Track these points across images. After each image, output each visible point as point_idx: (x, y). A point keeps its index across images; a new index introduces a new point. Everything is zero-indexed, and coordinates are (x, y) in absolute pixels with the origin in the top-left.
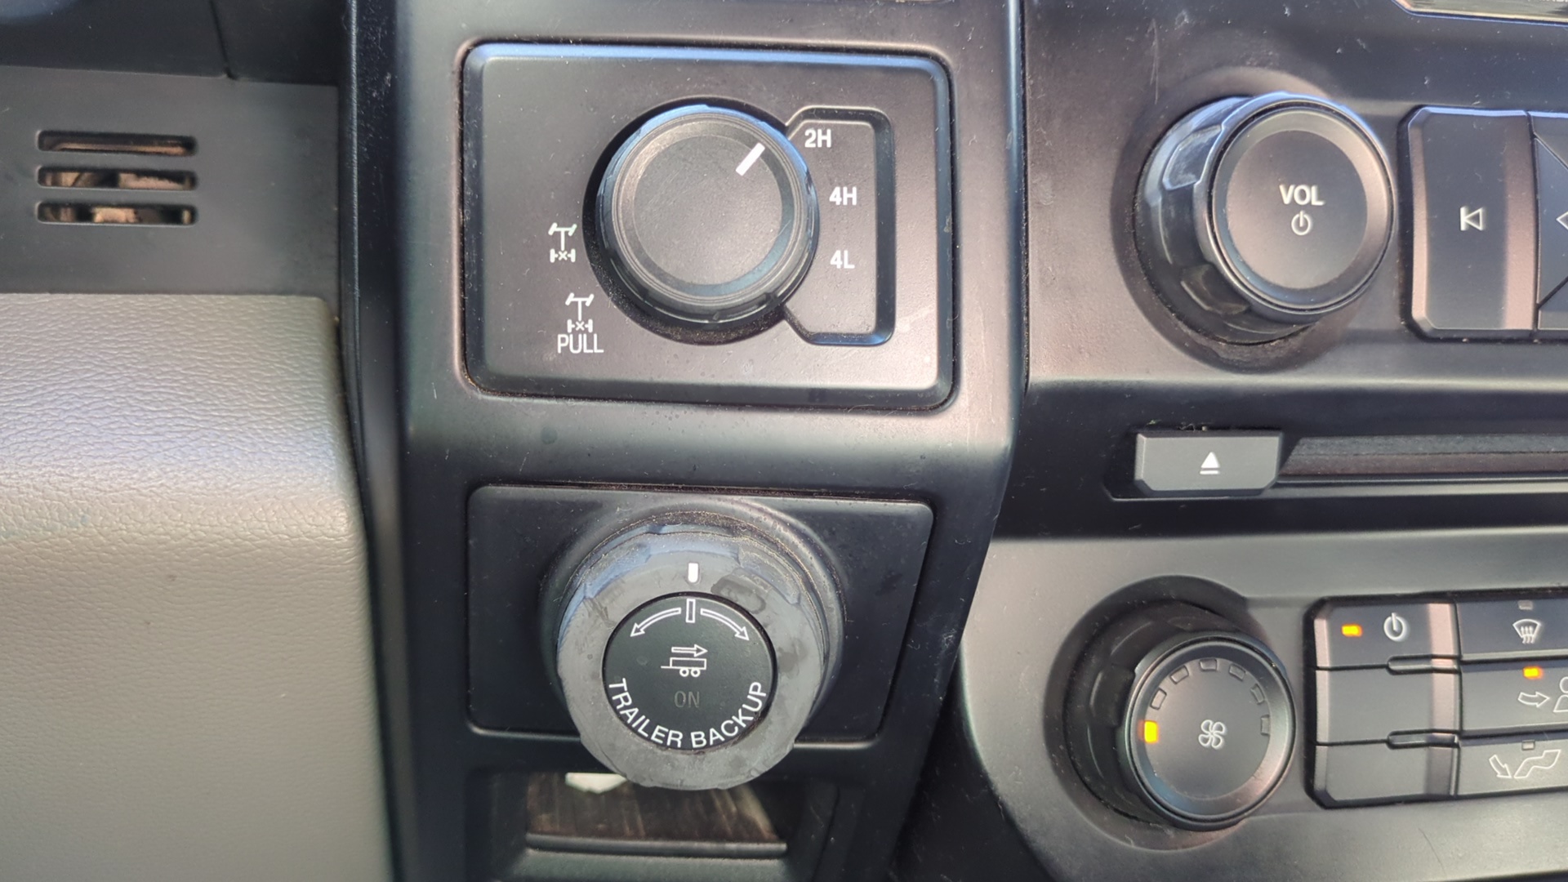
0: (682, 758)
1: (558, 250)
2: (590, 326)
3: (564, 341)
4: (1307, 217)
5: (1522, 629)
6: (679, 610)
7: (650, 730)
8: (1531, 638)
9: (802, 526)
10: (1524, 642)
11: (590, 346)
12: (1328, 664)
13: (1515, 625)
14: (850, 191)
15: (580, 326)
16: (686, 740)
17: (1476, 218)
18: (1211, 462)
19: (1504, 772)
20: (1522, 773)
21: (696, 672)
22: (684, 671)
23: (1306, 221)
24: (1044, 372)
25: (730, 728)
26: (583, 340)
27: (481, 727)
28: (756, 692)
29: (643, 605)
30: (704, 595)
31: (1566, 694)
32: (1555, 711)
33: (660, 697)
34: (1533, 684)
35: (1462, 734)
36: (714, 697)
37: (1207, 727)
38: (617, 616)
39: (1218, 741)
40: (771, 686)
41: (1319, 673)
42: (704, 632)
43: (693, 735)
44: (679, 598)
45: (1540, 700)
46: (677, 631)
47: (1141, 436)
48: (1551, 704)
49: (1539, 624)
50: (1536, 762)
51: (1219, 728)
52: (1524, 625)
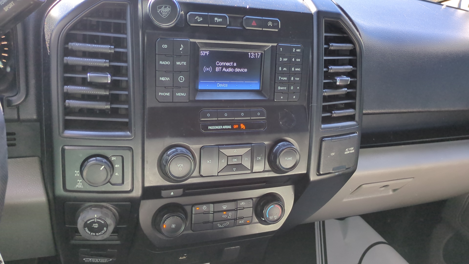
0: (95, 237)
1: (76, 174)
2: (81, 184)
3: (77, 186)
6: (94, 220)
7: (90, 233)
8: (225, 208)
9: (112, 206)
11: (81, 186)
12: (194, 213)
14: (118, 165)
15: (80, 184)
16: (96, 234)
17: (210, 162)
18: (172, 193)
19: (220, 226)
20: (223, 226)
21: (97, 227)
22: (95, 227)
23: (181, 169)
24: (147, 184)
25: (102, 233)
26: (80, 186)
27: (67, 225)
28: (105, 229)
29: (89, 220)
30: (97, 218)
31: (230, 215)
32: (228, 218)
33: (92, 230)
34: (224, 215)
35: (213, 222)
36: (99, 229)
37: (173, 225)
38: (85, 221)
39: (174, 227)
40: (107, 228)
41: (193, 215)
42: (98, 222)
43: (97, 234)
44: (94, 219)
45: (226, 216)
46: (94, 222)
47: (162, 191)
48: (228, 217)
49: (226, 206)
50: (225, 224)
51: (174, 225)
52: (224, 206)
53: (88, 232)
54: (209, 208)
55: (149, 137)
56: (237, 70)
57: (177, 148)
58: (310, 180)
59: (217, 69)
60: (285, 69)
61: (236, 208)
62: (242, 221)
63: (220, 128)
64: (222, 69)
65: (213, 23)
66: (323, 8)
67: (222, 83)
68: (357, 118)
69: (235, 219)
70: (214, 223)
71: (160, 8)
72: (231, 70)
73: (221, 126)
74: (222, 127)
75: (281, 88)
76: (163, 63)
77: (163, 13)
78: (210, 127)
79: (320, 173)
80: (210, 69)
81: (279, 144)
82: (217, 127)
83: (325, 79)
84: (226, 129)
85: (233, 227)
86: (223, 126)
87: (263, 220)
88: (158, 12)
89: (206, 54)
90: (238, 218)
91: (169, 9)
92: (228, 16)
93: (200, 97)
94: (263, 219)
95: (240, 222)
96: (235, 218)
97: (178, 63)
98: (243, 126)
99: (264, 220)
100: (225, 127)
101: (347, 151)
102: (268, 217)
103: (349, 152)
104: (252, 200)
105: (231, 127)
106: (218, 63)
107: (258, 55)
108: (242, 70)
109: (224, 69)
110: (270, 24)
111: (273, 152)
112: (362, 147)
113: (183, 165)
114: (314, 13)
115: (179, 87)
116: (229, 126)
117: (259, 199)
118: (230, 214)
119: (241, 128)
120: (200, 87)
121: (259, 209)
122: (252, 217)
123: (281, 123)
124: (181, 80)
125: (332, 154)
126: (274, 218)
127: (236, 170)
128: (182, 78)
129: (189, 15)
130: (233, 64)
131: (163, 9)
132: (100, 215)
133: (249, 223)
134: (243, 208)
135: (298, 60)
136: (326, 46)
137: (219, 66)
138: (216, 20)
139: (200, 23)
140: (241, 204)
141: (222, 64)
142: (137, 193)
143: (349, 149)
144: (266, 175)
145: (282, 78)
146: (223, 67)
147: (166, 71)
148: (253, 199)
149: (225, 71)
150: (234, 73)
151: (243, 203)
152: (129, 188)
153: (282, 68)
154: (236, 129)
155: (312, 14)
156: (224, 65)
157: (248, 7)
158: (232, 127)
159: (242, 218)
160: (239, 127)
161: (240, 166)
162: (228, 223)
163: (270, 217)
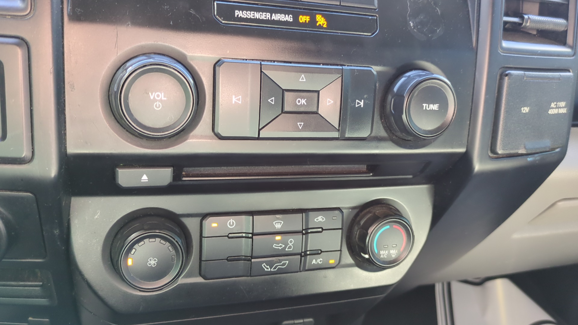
4: (160, 103)
5: (276, 224)
8: (279, 227)
10: (277, 228)
12: (206, 236)
13: (274, 223)
17: (238, 100)
19: (267, 268)
20: (275, 268)
23: (159, 105)
24: (73, 147)
31: (290, 244)
32: (286, 250)
35: (252, 257)
37: (150, 260)
39: (154, 264)
41: (204, 238)
45: (281, 246)
47: (117, 169)
48: (285, 248)
49: (283, 222)
50: (279, 266)
51: (155, 260)
52: (277, 223)
55: (76, 18)
58: (474, 169)
61: (304, 228)
62: (319, 261)
63: (266, 17)
68: (570, 39)
69: (304, 255)
70: (253, 260)
73: (267, 12)
74: (271, 16)
78: (239, 13)
79: (497, 154)
81: (408, 74)
82: (257, 15)
84: (279, 22)
85: (297, 272)
86: (273, 15)
87: (364, 258)
90: (308, 253)
94: (367, 256)
95: (314, 262)
96: (302, 252)
98: (321, 20)
99: (367, 259)
100: (276, 17)
101: (553, 108)
102: (376, 251)
103: (556, 111)
104: (342, 212)
105: (293, 17)
111: (394, 92)
113: (164, 97)
116: (287, 16)
117: (356, 211)
118: (291, 241)
119: (318, 24)
121: (357, 232)
122: (341, 250)
123: (412, 24)
125: (524, 110)
126: (389, 255)
127: (305, 128)
133: (334, 266)
134: (320, 230)
140: (317, 220)
142: (46, 166)
143: (557, 105)
144: (376, 150)
148: (343, 210)
151: (320, 217)
152: (22, 150)
154: (304, 24)
158: (296, 18)
159: (317, 253)
160: (313, 21)
161: (313, 119)
162: (286, 262)
163: (382, 252)
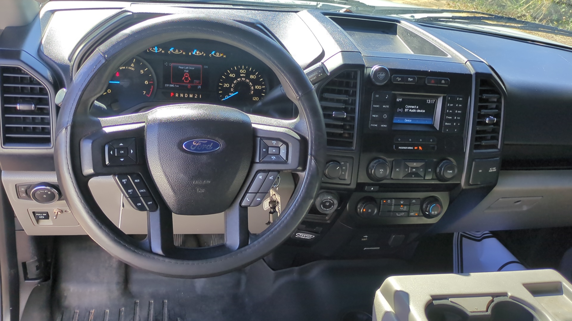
0: (326, 211)
7: (323, 209)
9: (337, 193)
12: (382, 204)
14: (345, 167)
17: (398, 170)
18: (372, 188)
19: (397, 215)
21: (328, 205)
23: (382, 173)
24: (359, 181)
25: (330, 209)
28: (332, 206)
29: (324, 200)
30: (329, 199)
31: (405, 208)
32: (404, 210)
33: (325, 206)
34: (402, 207)
36: (329, 206)
38: (322, 200)
40: (333, 206)
41: (381, 206)
42: (329, 202)
43: (327, 209)
44: (327, 199)
46: (327, 202)
47: (366, 186)
50: (401, 214)
52: (402, 202)
53: (322, 207)
54: (391, 201)
56: (419, 111)
57: (380, 160)
58: (463, 188)
59: (406, 110)
60: (451, 111)
62: (413, 214)
64: (409, 110)
65: (407, 81)
66: (480, 71)
67: (408, 119)
68: (499, 147)
69: (408, 212)
70: (394, 212)
71: (379, 74)
72: (415, 111)
73: (406, 147)
75: (447, 124)
76: (375, 106)
77: (380, 77)
78: (400, 148)
79: (470, 184)
80: (401, 110)
81: (444, 161)
82: (404, 148)
83: (478, 119)
85: (406, 217)
87: (426, 214)
88: (378, 76)
89: (400, 100)
90: (410, 211)
91: (384, 75)
92: (417, 77)
93: (394, 128)
95: (411, 214)
97: (384, 106)
98: (420, 148)
100: (409, 148)
103: (492, 171)
104: (420, 199)
106: (407, 106)
107: (433, 101)
108: (422, 111)
109: (410, 110)
110: (443, 82)
111: (439, 167)
112: (501, 170)
114: (473, 74)
115: (383, 121)
116: (412, 147)
117: (425, 199)
120: (395, 121)
122: (419, 211)
123: (446, 147)
124: (384, 117)
125: (480, 171)
126: (435, 213)
127: (414, 177)
128: (386, 116)
129: (393, 77)
130: (416, 107)
131: (380, 75)
132: (331, 197)
133: (417, 216)
134: (414, 205)
135: (460, 105)
136: (480, 96)
137: (407, 108)
138: (409, 80)
139: (399, 81)
141: (409, 107)
142: (353, 186)
143: (492, 169)
144: (433, 182)
145: (448, 117)
146: (409, 109)
147: (376, 111)
149: (411, 111)
150: (416, 113)
151: (414, 201)
152: (349, 183)
153: (449, 111)
154: (416, 149)
155: (471, 74)
156: (411, 107)
157: (429, 71)
158: (414, 148)
159: (412, 211)
160: (418, 148)
161: (417, 175)
162: (403, 214)
163: (432, 212)
